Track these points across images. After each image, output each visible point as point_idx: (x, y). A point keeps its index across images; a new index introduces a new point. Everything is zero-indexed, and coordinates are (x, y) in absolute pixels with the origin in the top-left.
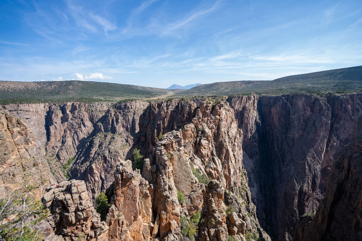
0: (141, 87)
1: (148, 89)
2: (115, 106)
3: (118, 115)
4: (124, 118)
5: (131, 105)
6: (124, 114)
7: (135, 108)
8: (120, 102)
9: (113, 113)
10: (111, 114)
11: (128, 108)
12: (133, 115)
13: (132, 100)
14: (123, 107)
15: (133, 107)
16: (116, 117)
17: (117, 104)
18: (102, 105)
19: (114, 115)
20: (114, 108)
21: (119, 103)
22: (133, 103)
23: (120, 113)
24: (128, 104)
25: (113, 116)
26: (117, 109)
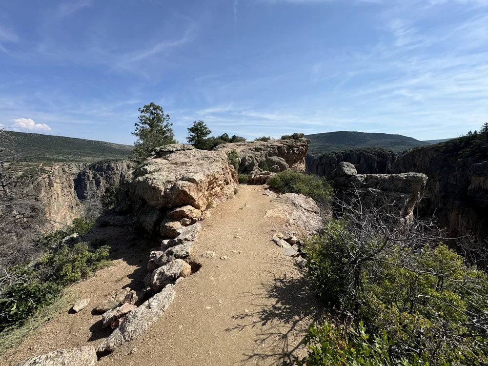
0: (117, 145)
1: (128, 147)
2: (92, 167)
3: (99, 178)
4: (107, 181)
5: (116, 166)
6: (107, 176)
7: (122, 170)
8: (100, 163)
9: (91, 176)
10: (88, 177)
11: (113, 169)
12: (120, 178)
13: (117, 161)
14: (105, 168)
15: (118, 168)
16: (96, 180)
17: (96, 165)
18: (69, 166)
19: (93, 178)
20: (92, 170)
21: (98, 163)
22: (119, 164)
23: (101, 175)
24: (113, 165)
25: (91, 179)
26: (97, 170)
